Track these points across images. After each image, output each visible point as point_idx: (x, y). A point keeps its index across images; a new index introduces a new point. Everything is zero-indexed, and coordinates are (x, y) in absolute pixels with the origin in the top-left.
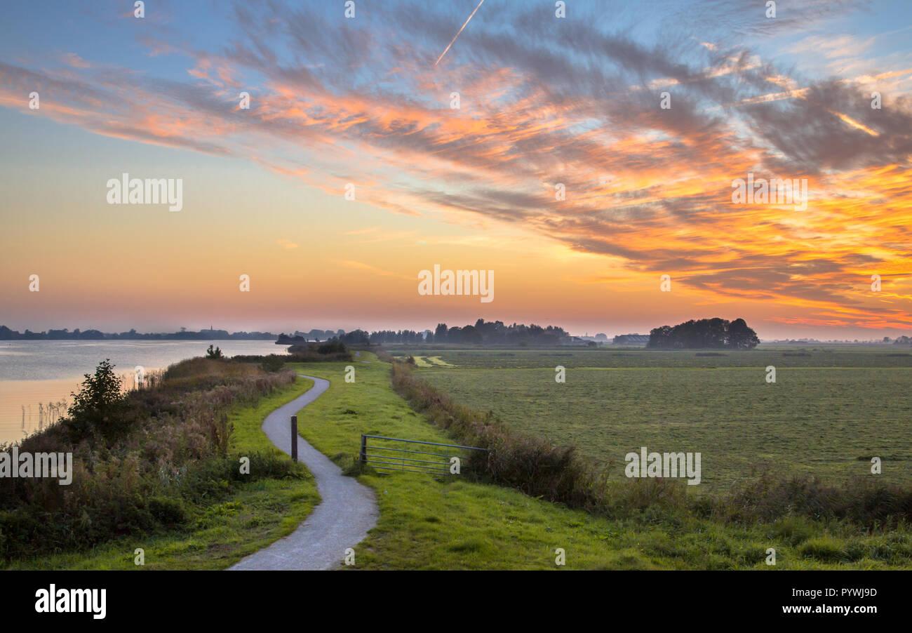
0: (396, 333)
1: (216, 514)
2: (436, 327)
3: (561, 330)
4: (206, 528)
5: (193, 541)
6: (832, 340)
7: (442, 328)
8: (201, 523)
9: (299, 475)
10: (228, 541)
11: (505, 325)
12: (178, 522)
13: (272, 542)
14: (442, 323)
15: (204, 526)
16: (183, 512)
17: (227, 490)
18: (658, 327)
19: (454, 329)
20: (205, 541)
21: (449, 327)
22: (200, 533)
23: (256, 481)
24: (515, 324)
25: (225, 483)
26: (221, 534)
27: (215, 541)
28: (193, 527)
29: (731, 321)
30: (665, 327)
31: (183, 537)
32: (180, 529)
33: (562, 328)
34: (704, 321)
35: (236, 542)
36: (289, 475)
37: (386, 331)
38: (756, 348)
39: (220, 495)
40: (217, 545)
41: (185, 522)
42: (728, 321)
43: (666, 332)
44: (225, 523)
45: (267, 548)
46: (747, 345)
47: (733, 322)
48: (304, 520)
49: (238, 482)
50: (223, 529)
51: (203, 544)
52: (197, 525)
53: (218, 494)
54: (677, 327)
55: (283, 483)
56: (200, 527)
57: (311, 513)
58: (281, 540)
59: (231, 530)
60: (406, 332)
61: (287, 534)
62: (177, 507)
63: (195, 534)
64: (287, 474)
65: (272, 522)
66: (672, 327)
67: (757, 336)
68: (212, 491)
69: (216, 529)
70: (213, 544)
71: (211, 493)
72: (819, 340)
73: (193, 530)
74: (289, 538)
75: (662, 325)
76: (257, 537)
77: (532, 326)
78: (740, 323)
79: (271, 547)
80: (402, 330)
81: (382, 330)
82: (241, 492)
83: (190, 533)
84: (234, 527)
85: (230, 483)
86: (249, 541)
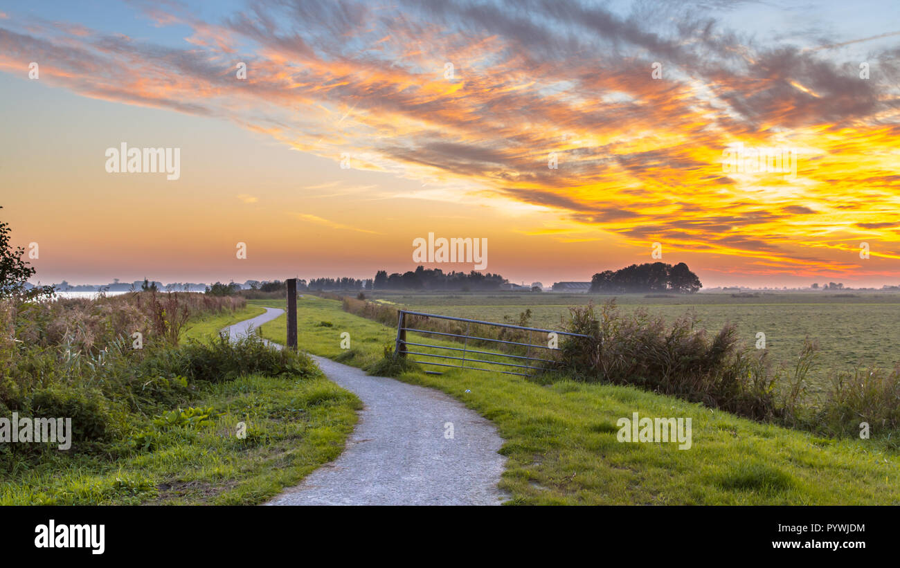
0: (335, 280)
1: (172, 424)
2: (376, 274)
3: (500, 277)
4: (151, 449)
5: (126, 474)
6: (763, 288)
7: (381, 275)
8: (142, 440)
9: (305, 372)
10: (202, 474)
11: (444, 273)
12: (95, 439)
13: (307, 474)
14: (381, 269)
15: (147, 445)
16: (106, 418)
17: (185, 392)
18: (600, 272)
19: (395, 276)
20: (150, 474)
21: (389, 274)
22: (140, 460)
23: (233, 380)
24: (453, 272)
25: (183, 381)
26: (185, 461)
27: (173, 474)
28: (125, 447)
29: (673, 265)
30: (608, 272)
31: (104, 467)
32: (99, 452)
33: (501, 275)
34: (647, 265)
35: (220, 476)
36: (287, 371)
37: (325, 278)
38: (698, 292)
39: (173, 399)
40: (180, 482)
41: (108, 439)
42: (670, 265)
43: (609, 277)
44: (191, 441)
45: (300, 487)
46: (689, 289)
47: (676, 266)
48: (351, 432)
49: (202, 381)
50: (188, 450)
51: (147, 481)
52: (134, 443)
53: (171, 399)
54: (620, 272)
55: (282, 382)
56: (139, 447)
57: (357, 422)
58: (321, 469)
59: (204, 452)
60: (345, 280)
61: (331, 457)
62: (92, 408)
63: (130, 461)
64: (283, 370)
65: (286, 438)
66: (614, 271)
67: (699, 280)
68: (160, 393)
69: (173, 451)
70: (168, 480)
71: (158, 396)
72: (750, 287)
73: (126, 454)
74: (337, 464)
75: (604, 270)
76: (266, 465)
77: (473, 272)
78: (682, 267)
79: (308, 483)
80: (341, 278)
81: (320, 278)
82: (210, 397)
83: (120, 460)
84: (210, 446)
85: (189, 381)
86: (249, 472)
